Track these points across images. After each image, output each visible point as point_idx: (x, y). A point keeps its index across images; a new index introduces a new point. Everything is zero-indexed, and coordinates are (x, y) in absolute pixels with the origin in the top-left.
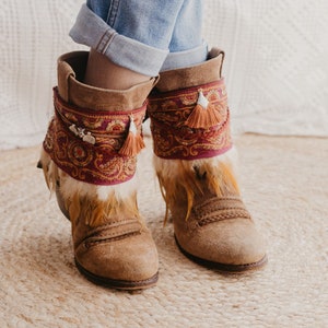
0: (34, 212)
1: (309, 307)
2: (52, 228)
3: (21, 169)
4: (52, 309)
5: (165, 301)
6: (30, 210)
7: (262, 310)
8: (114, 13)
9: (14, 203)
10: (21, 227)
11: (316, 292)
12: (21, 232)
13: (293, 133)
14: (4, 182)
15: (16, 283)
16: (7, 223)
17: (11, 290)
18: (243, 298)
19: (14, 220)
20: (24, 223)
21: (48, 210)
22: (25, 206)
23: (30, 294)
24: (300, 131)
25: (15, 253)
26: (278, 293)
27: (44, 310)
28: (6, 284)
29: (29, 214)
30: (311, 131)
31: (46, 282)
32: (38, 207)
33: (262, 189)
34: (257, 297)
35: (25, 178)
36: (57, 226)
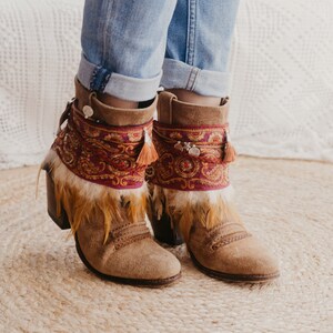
0: (34, 230)
1: (282, 323)
2: (50, 246)
3: (22, 188)
4: (48, 322)
5: (151, 317)
6: (30, 228)
7: (239, 326)
8: (191, 54)
9: (15, 221)
10: (21, 245)
11: (290, 310)
12: (21, 250)
13: (283, 156)
14: (7, 201)
15: (16, 298)
16: (8, 241)
17: (11, 305)
18: (222, 315)
19: (14, 238)
20: (23, 241)
21: (46, 229)
22: (26, 225)
23: (28, 308)
24: (290, 154)
25: (16, 269)
26: (254, 310)
27: (40, 324)
28: (7, 299)
29: (29, 233)
30: (302, 154)
31: (45, 298)
32: (37, 225)
33: (246, 211)
34: (235, 314)
35: (26, 197)
36: (54, 244)
